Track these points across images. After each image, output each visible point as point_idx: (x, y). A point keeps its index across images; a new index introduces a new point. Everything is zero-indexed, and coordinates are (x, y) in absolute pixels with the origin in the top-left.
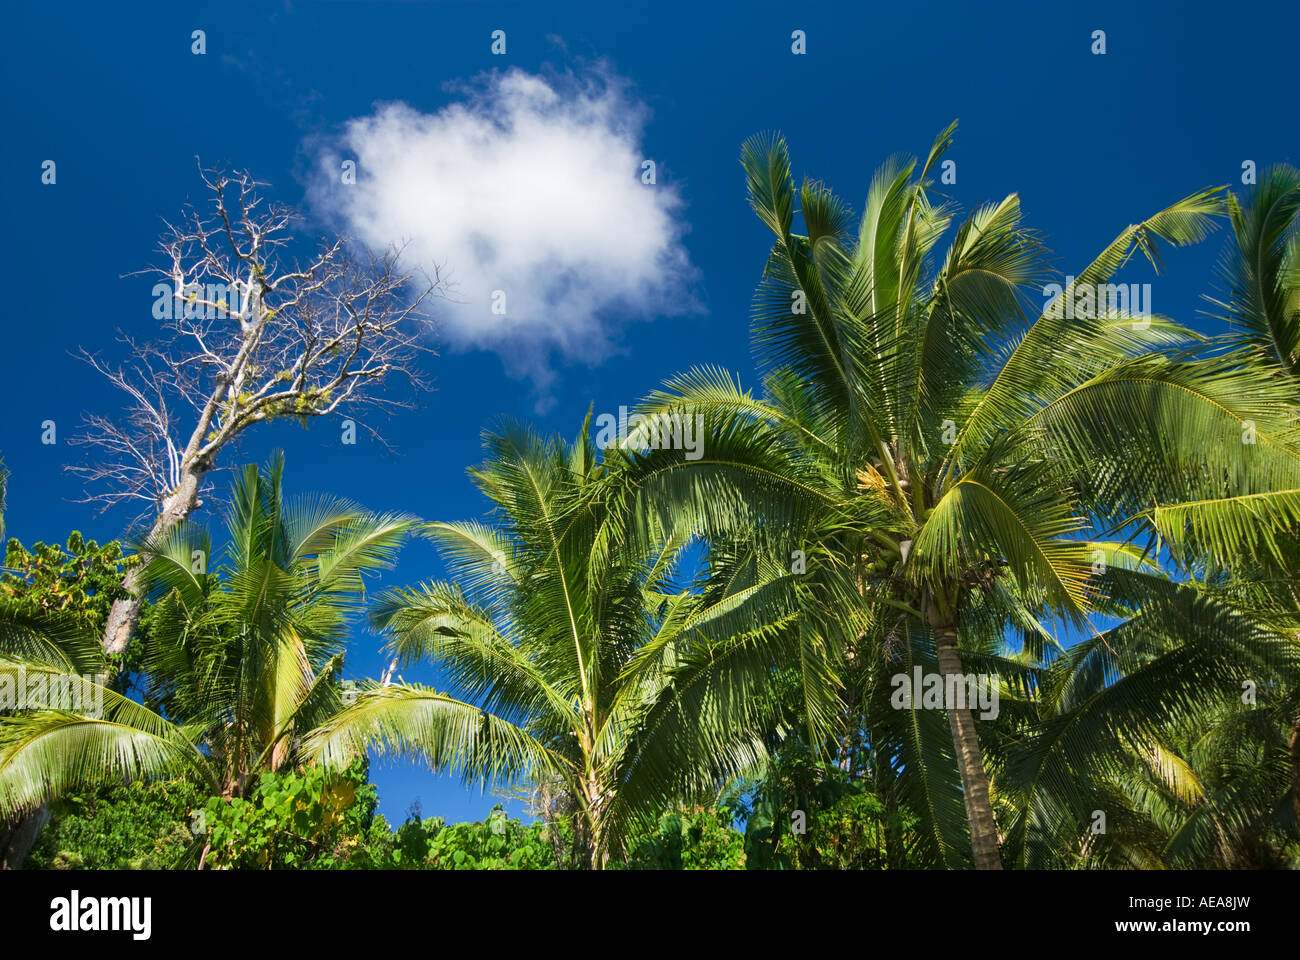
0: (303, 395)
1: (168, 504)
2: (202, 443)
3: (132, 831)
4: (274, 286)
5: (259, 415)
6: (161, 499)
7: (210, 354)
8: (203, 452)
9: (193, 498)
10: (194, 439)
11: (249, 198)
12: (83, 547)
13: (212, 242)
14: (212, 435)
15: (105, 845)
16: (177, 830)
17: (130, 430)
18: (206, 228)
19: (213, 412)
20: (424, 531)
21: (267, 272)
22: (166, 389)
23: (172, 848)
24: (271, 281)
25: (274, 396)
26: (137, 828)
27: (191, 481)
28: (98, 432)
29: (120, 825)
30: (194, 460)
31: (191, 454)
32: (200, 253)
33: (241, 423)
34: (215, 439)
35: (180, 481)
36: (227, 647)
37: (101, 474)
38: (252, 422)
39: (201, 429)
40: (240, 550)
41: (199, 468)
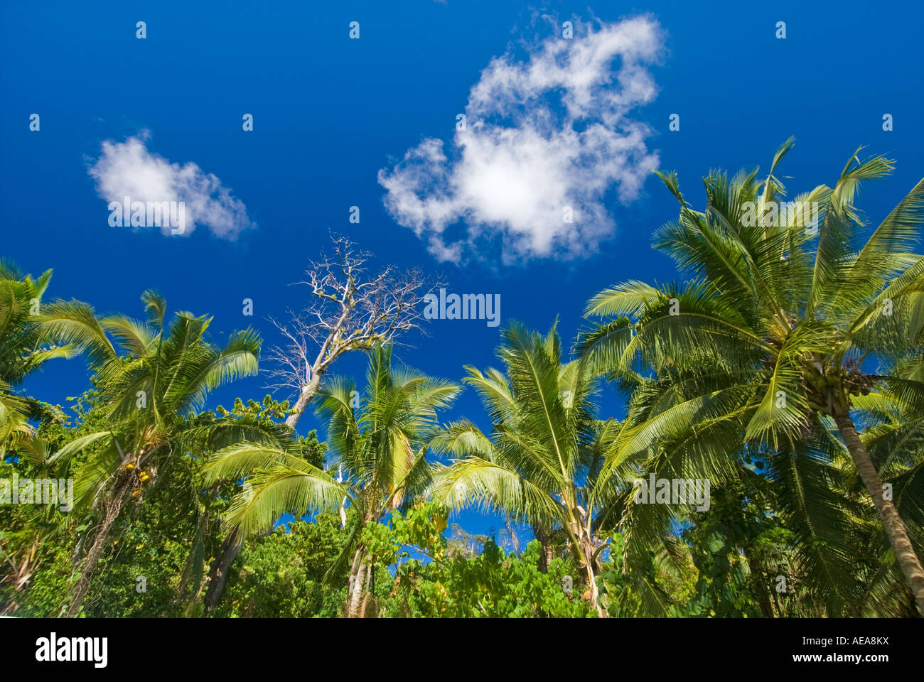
0: (371, 338)
1: (305, 389)
2: (322, 360)
3: (275, 558)
4: (358, 289)
5: (349, 348)
6: (302, 386)
7: (324, 323)
8: (323, 364)
9: (317, 387)
10: (319, 358)
11: (348, 250)
12: (271, 403)
13: (331, 269)
14: (327, 357)
15: (262, 565)
16: (296, 559)
17: (290, 355)
18: (329, 262)
19: (327, 346)
20: (468, 381)
21: (356, 282)
22: (306, 336)
23: (293, 568)
24: (357, 286)
25: (357, 338)
26: (277, 557)
27: (316, 378)
28: (275, 355)
29: (268, 555)
30: (319, 368)
31: (317, 365)
32: (325, 273)
33: (340, 352)
34: (328, 359)
35: (311, 379)
36: (373, 436)
37: (276, 373)
38: (345, 351)
39: (322, 354)
40: (373, 389)
41: (321, 372)
